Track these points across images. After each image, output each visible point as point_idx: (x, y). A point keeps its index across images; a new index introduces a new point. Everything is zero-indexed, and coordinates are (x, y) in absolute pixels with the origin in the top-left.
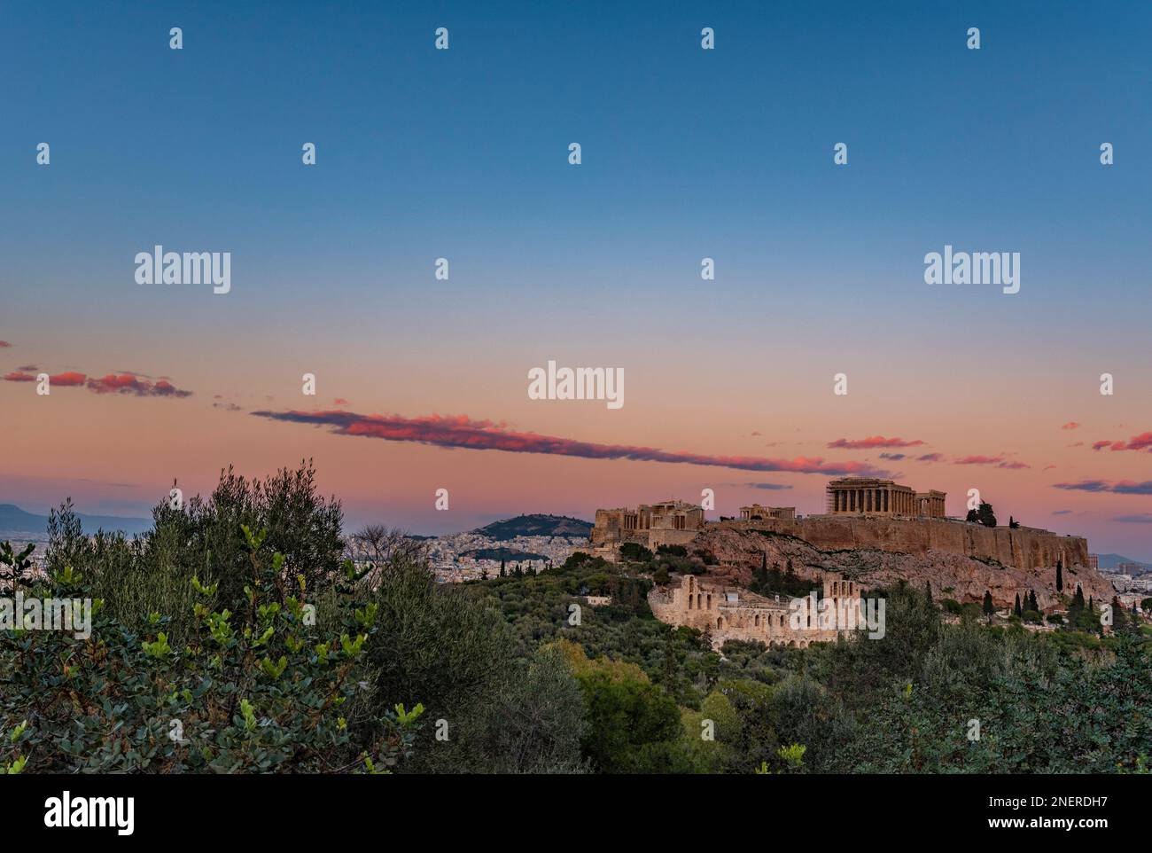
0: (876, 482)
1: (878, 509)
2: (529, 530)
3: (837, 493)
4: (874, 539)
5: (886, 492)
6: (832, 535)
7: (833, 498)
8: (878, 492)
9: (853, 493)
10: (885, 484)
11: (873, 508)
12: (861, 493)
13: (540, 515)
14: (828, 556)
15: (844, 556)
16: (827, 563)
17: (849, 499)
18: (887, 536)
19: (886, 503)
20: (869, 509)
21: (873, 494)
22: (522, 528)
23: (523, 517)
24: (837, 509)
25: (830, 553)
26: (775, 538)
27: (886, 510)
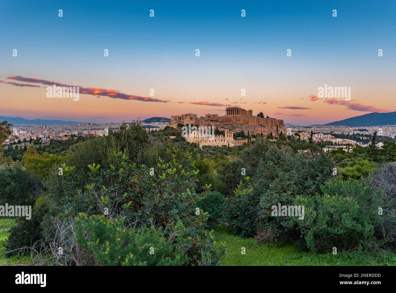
0: (237, 108)
1: (237, 114)
2: (155, 121)
3: (228, 111)
4: (236, 121)
5: (239, 110)
6: (227, 121)
7: (227, 112)
8: (237, 110)
9: (232, 110)
10: (239, 108)
11: (236, 114)
12: (233, 110)
13: (157, 117)
14: (226, 126)
15: (229, 125)
16: (226, 127)
17: (230, 112)
18: (239, 120)
19: (239, 113)
20: (235, 114)
21: (236, 111)
22: (153, 120)
23: (153, 118)
24: (228, 115)
25: (226, 125)
26: (214, 122)
27: (239, 114)
